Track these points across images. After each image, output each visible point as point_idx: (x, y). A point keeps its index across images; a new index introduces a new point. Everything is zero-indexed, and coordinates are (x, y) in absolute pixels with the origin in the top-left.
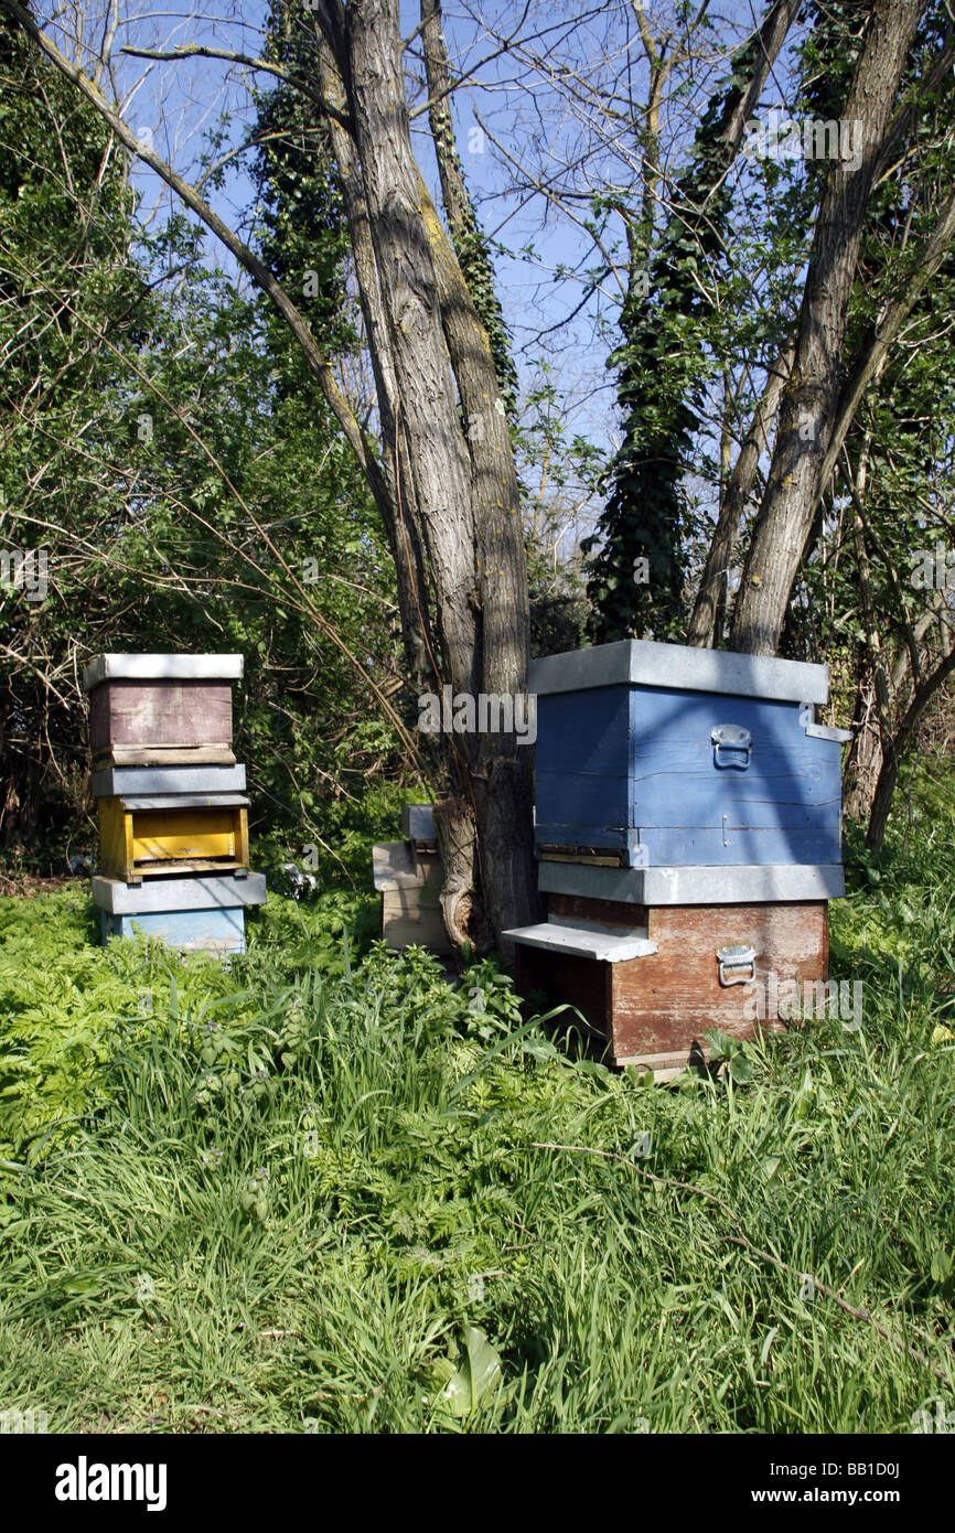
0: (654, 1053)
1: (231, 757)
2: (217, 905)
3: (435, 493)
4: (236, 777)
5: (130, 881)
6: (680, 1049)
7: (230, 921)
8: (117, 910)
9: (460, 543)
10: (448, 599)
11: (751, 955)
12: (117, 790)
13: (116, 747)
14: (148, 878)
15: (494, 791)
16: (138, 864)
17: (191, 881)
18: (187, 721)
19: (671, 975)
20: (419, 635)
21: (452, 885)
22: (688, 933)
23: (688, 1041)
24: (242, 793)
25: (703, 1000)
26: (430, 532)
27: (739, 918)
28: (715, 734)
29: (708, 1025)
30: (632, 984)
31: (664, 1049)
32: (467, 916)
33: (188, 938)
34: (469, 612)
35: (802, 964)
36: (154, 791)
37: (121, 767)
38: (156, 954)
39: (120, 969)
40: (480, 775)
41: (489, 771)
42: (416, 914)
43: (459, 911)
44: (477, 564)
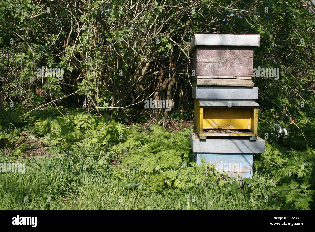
1: (251, 83)
2: (240, 152)
4: (254, 93)
5: (201, 138)
7: (246, 160)
8: (195, 151)
12: (198, 96)
13: (198, 77)
14: (209, 138)
16: (205, 130)
17: (229, 140)
18: (232, 66)
24: (255, 100)
36: (215, 98)
37: (200, 86)
38: (211, 173)
39: (192, 180)
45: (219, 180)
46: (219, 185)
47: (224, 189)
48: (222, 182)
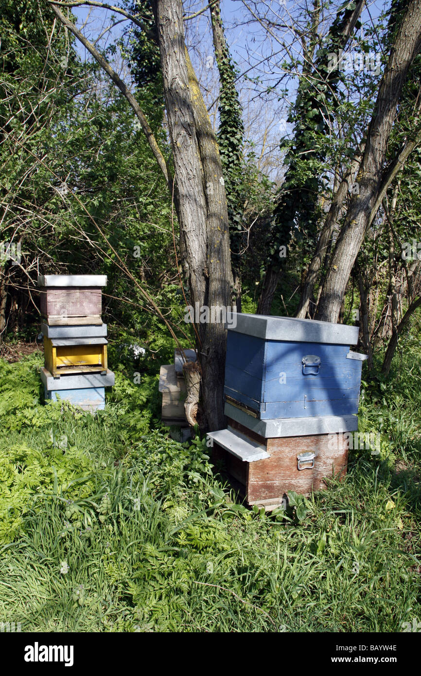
0: (266, 499)
1: (100, 321)
2: (92, 387)
3: (190, 222)
4: (103, 330)
5: (55, 376)
6: (278, 497)
7: (98, 393)
8: (49, 388)
9: (200, 246)
10: (194, 271)
11: (312, 457)
14: (62, 375)
15: (210, 362)
16: (59, 368)
17: (81, 376)
19: (276, 466)
21: (190, 400)
22: (285, 448)
23: (281, 493)
24: (105, 337)
25: (289, 476)
26: (187, 240)
27: (308, 441)
28: (303, 360)
29: (291, 487)
30: (258, 471)
31: (271, 497)
32: (196, 412)
33: (80, 400)
34: (203, 277)
35: (335, 459)
36: (66, 337)
37: (51, 326)
38: (66, 408)
39: (50, 417)
40: (204, 354)
41: (208, 352)
42: (176, 403)
43: (192, 410)
44: (208, 256)
45: (74, 414)
46: (76, 418)
47: (80, 421)
48: (77, 416)
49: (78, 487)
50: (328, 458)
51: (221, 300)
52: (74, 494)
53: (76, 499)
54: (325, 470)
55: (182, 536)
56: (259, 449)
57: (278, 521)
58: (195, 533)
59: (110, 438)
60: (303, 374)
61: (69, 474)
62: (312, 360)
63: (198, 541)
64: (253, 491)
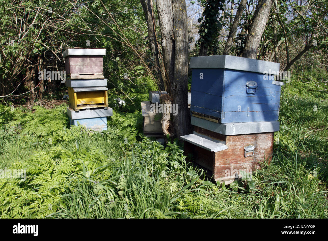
1: (103, 77)
2: (99, 117)
3: (162, 5)
4: (105, 82)
5: (76, 111)
7: (103, 121)
8: (73, 118)
9: (169, 20)
10: (165, 36)
11: (253, 148)
12: (72, 86)
13: (72, 74)
14: (81, 110)
15: (177, 93)
16: (78, 106)
17: (92, 110)
18: (91, 67)
19: (231, 155)
20: (153, 43)
21: (164, 118)
22: (237, 142)
24: (106, 86)
25: (239, 161)
26: (160, 16)
27: (251, 137)
28: (247, 84)
29: (240, 168)
30: (221, 158)
32: (168, 126)
33: (92, 125)
34: (171, 40)
35: (266, 149)
36: (82, 86)
37: (73, 80)
38: (84, 130)
39: (74, 135)
40: (173, 88)
41: (176, 87)
42: (153, 123)
43: (166, 125)
44: (174, 26)
45: (89, 133)
47: (93, 137)
48: (91, 135)
49: (100, 172)
50: (262, 149)
51: (183, 54)
52: (97, 177)
53: (99, 180)
54: (260, 157)
55: (181, 203)
56: (220, 144)
57: (235, 191)
58: (190, 200)
59: (113, 146)
60: (247, 93)
61: (92, 164)
62: (252, 84)
63: (192, 206)
64: (217, 172)
